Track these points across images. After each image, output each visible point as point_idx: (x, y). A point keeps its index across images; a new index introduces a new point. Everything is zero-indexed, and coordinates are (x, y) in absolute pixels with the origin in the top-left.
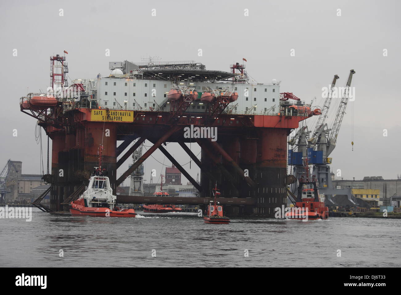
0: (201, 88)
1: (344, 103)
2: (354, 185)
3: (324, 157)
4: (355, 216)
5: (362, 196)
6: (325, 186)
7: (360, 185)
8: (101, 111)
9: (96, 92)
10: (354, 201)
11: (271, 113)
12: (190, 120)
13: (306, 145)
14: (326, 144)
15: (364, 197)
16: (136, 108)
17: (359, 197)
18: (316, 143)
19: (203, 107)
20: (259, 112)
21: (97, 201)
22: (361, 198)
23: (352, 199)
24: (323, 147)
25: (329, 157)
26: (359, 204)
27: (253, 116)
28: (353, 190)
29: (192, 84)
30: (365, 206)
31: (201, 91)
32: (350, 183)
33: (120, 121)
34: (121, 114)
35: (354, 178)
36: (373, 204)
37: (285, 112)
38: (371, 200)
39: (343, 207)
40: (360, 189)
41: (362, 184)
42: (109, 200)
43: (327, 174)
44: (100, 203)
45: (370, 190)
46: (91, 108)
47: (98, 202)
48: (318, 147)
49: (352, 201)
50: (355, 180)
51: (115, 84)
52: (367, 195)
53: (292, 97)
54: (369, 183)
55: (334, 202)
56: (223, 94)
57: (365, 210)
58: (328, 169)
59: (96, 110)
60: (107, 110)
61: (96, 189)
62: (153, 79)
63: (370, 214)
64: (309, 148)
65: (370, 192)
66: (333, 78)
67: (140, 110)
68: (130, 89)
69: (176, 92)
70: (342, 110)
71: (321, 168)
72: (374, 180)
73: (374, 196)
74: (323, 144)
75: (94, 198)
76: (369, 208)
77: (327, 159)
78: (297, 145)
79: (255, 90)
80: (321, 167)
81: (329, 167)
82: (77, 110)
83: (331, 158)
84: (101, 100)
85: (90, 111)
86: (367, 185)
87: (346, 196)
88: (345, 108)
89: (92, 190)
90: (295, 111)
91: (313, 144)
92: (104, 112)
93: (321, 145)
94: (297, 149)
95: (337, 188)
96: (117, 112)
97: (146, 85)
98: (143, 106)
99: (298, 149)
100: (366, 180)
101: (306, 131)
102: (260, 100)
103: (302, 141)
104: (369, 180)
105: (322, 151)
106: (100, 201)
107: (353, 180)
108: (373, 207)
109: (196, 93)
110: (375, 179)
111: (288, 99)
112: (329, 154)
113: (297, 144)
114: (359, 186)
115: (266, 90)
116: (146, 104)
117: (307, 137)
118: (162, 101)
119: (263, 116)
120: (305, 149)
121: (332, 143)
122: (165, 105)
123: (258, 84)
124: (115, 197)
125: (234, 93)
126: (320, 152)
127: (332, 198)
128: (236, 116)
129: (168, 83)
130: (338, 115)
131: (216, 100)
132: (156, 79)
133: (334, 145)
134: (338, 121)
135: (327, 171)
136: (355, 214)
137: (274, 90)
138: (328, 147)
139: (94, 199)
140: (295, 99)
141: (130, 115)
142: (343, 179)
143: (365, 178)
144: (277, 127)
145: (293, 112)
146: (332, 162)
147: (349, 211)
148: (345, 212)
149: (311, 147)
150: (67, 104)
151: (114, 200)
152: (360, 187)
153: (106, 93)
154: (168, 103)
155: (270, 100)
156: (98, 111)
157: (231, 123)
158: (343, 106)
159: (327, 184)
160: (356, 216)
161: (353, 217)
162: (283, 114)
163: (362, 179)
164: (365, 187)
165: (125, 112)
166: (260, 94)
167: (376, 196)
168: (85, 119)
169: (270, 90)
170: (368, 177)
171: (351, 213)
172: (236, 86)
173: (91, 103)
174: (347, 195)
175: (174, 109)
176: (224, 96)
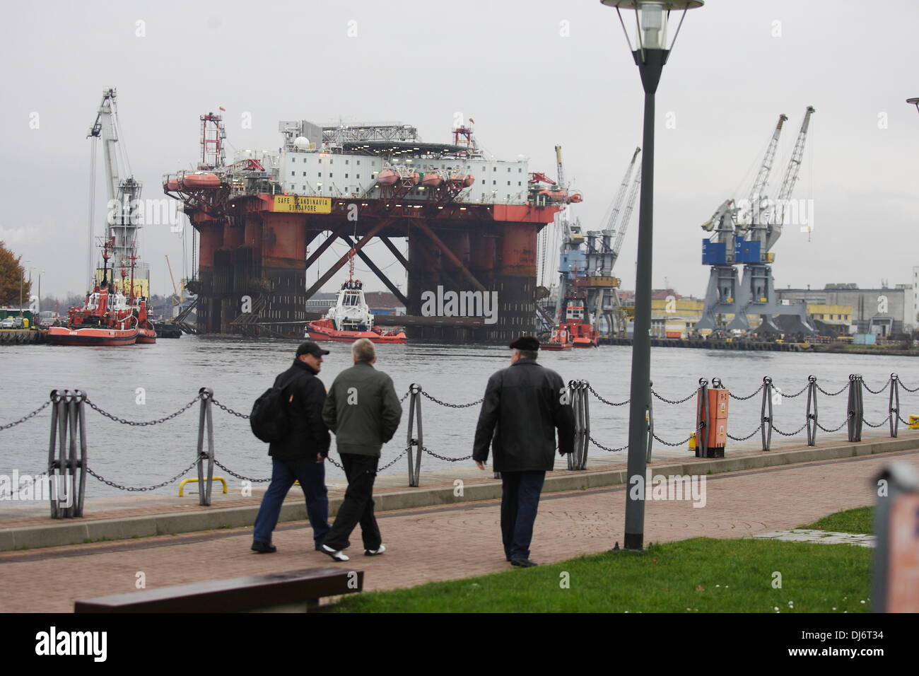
0: (422, 167)
1: (796, 161)
2: (809, 298)
3: (762, 251)
4: (812, 349)
5: (822, 316)
6: (763, 300)
7: (819, 298)
8: (287, 197)
9: (278, 171)
10: (810, 325)
11: (516, 202)
12: (406, 210)
13: (732, 231)
14: (765, 229)
15: (827, 320)
16: (335, 194)
17: (818, 318)
18: (749, 229)
19: (424, 193)
20: (500, 200)
21: (350, 322)
22: (821, 320)
23: (808, 322)
24: (760, 235)
25: (770, 251)
26: (818, 331)
27: (492, 206)
28: (808, 306)
29: (409, 161)
30: (829, 333)
31: (422, 170)
32: (803, 294)
33: (313, 212)
34: (314, 202)
35: (809, 286)
36: (841, 330)
37: (536, 200)
38: (838, 324)
39: (793, 335)
40: (818, 304)
41: (822, 296)
42: (365, 321)
43: (766, 280)
44: (356, 324)
45: (836, 307)
46: (274, 193)
47: (353, 324)
48: (753, 235)
49: (807, 325)
50: (811, 289)
51: (305, 160)
52: (831, 314)
53: (543, 179)
54: (835, 294)
55: (778, 326)
56: (453, 177)
57: (830, 341)
58: (767, 271)
59: (281, 197)
60: (296, 197)
61: (348, 306)
62: (356, 153)
63: (837, 347)
64: (736, 236)
65: (836, 310)
66: (778, 119)
67: (339, 196)
68: (326, 168)
69: (391, 174)
70: (792, 173)
71: (756, 271)
72: (843, 289)
73: (843, 317)
74: (760, 229)
75: (346, 318)
76: (836, 337)
77: (767, 255)
78: (717, 231)
79: (495, 169)
80: (758, 268)
81: (770, 268)
82: (255, 197)
83: (774, 254)
84: (286, 182)
85: (272, 198)
86: (832, 299)
87: (798, 317)
88: (797, 170)
89: (342, 307)
90: (549, 200)
91: (745, 230)
92: (292, 200)
93: (756, 232)
94: (717, 237)
95: (783, 304)
96: (309, 199)
97: (347, 162)
98: (343, 190)
99: (719, 238)
100: (830, 289)
101: (732, 207)
102: (502, 184)
103: (726, 223)
104: (833, 289)
105: (760, 241)
106: (354, 322)
107: (807, 288)
108: (842, 335)
109: (418, 175)
110: (845, 287)
111: (538, 182)
112: (771, 247)
113: (717, 229)
114: (818, 300)
115: (509, 170)
116: (346, 189)
117: (733, 217)
118: (369, 185)
119: (506, 205)
120: (730, 237)
121: (775, 229)
122: (372, 190)
123: (498, 161)
124: (372, 317)
125: (469, 176)
126: (755, 245)
127: (774, 320)
128: (468, 206)
129: (377, 160)
130: (786, 182)
131: (443, 184)
132: (361, 154)
133: (779, 231)
134: (786, 192)
135: (766, 275)
136: (812, 346)
137: (520, 170)
138: (768, 235)
139: (346, 320)
140: (548, 182)
141: (326, 204)
142: (791, 288)
143: (827, 285)
144: (524, 221)
145: (547, 201)
146: (775, 260)
147: (804, 342)
148: (797, 345)
149: (740, 235)
150: (237, 187)
151: (370, 320)
152: (819, 302)
153: (293, 173)
154: (377, 187)
155: (514, 184)
156: (284, 197)
157: (461, 214)
158: (795, 167)
159: (766, 296)
160: (814, 349)
161: (810, 352)
162: (532, 204)
163: (823, 287)
164: (828, 301)
165: (321, 199)
166: (502, 175)
167: (846, 317)
168: (264, 209)
169: (515, 169)
170: (833, 285)
171: (807, 344)
172: (468, 164)
173: (274, 186)
174: (799, 314)
175: (385, 196)
176: (456, 180)
